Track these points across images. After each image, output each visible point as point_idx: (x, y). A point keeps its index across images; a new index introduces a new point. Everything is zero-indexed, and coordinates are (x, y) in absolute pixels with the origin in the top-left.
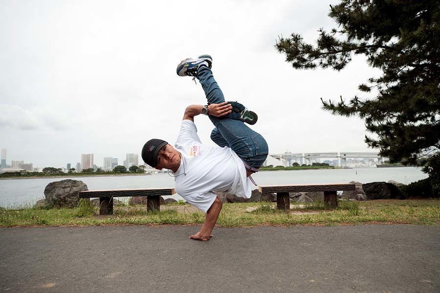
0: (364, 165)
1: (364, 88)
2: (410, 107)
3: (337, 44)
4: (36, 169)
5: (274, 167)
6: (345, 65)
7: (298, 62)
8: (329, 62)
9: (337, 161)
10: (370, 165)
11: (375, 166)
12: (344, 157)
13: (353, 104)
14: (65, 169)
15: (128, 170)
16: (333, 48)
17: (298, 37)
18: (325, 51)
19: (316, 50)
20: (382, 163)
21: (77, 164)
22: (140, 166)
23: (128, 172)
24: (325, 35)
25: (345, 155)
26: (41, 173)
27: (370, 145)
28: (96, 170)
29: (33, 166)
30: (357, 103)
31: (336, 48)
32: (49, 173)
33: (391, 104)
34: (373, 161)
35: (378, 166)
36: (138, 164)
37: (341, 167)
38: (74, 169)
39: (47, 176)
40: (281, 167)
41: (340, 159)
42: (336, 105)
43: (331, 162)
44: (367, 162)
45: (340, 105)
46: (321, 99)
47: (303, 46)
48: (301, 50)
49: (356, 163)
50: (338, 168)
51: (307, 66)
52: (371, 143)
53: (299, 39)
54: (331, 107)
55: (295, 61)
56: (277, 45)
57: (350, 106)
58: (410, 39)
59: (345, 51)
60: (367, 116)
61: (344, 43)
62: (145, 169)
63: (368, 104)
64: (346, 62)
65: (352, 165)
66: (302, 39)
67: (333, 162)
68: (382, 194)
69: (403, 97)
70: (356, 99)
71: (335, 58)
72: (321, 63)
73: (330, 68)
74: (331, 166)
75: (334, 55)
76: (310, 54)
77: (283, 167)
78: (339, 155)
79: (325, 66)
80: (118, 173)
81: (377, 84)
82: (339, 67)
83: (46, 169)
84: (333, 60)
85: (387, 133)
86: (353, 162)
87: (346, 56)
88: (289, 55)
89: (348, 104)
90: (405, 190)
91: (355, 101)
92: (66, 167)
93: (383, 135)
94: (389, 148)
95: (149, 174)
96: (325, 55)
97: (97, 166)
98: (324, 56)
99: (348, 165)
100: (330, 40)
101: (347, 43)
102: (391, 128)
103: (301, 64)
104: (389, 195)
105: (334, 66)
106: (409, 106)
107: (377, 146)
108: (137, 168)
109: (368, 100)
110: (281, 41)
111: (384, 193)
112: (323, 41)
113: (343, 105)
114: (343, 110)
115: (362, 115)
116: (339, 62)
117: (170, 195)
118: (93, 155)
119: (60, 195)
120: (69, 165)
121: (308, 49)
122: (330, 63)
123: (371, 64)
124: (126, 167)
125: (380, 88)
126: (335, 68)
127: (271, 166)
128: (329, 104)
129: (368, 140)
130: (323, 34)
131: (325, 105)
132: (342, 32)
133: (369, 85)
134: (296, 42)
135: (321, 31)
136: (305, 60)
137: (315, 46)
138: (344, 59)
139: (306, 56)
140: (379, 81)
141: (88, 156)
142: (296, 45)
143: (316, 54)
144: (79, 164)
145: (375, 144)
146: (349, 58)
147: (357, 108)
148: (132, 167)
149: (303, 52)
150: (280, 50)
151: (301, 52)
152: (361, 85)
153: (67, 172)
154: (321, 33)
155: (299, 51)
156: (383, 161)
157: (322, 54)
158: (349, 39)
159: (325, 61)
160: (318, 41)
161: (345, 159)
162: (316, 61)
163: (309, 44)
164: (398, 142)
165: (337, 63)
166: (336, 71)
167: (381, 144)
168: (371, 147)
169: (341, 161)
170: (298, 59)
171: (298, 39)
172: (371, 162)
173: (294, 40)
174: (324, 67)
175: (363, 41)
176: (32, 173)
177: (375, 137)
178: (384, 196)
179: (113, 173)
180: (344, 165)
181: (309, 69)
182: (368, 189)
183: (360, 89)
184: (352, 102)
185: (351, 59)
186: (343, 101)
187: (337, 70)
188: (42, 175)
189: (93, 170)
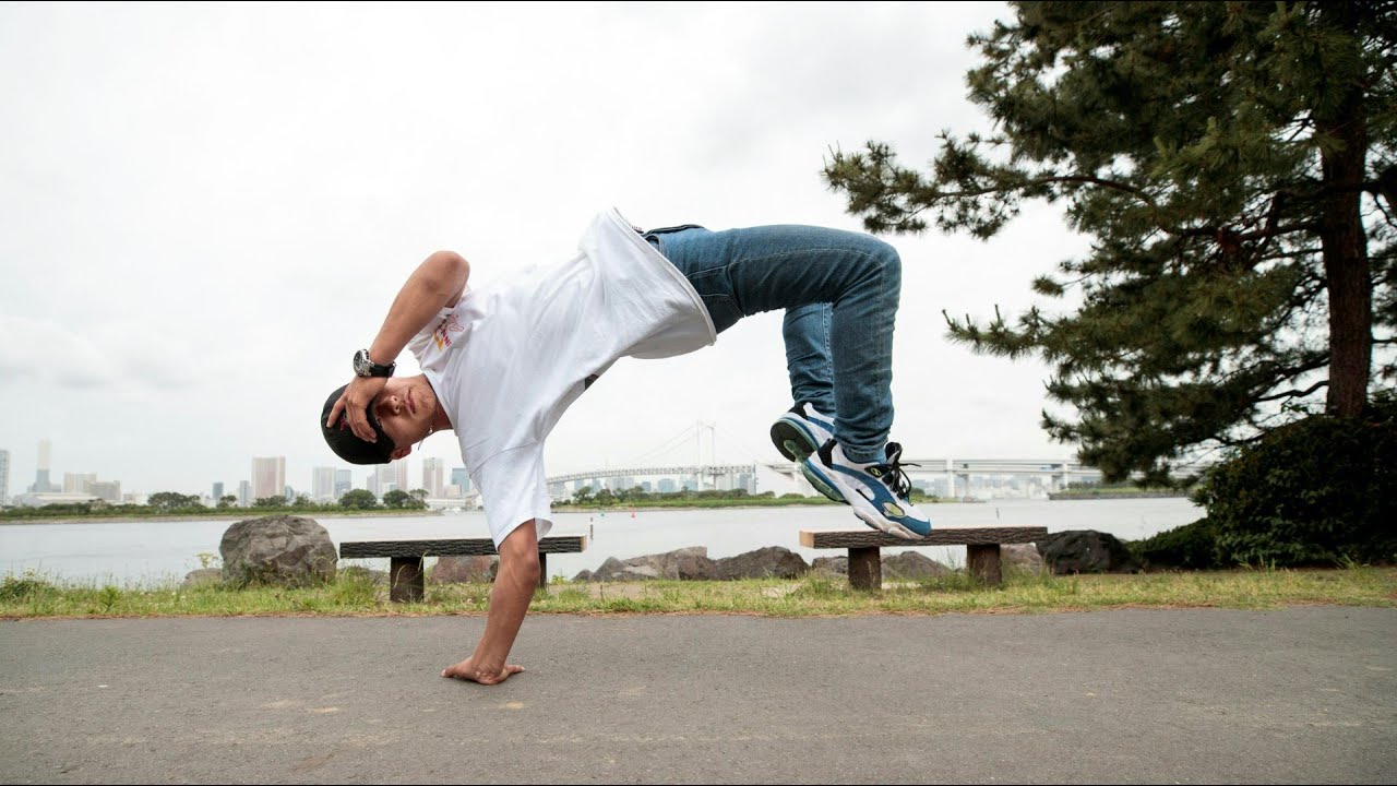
0: (1014, 492)
1: (1046, 286)
2: (1174, 336)
3: (983, 171)
4: (131, 497)
5: (778, 495)
6: (1000, 225)
7: (879, 216)
8: (959, 218)
9: (946, 482)
10: (1031, 493)
11: (1045, 496)
12: (964, 470)
13: (1027, 326)
14: (208, 497)
15: (380, 501)
16: (972, 180)
17: (883, 151)
18: (953, 187)
19: (929, 185)
20: (1062, 487)
21: (241, 482)
22: (414, 491)
23: (380, 508)
24: (956, 148)
25: (966, 466)
26: (145, 506)
27: (1054, 436)
28: (294, 500)
29: (121, 488)
30: (1038, 325)
31: (981, 181)
32: (165, 507)
33: (1122, 327)
34: (1037, 482)
35: (1052, 497)
36: (405, 484)
37: (956, 497)
38: (232, 498)
39: (161, 514)
40: (795, 496)
41: (952, 477)
42: (984, 328)
43: (927, 485)
44: (1022, 485)
45: (994, 328)
46: (944, 312)
47: (897, 174)
48: (889, 183)
49: (995, 486)
50: (947, 500)
51: (902, 228)
52: (1057, 431)
53: (887, 156)
54: (973, 334)
55: (872, 212)
56: (827, 171)
57: (1019, 330)
58: (1182, 165)
59: (1005, 190)
60: (1064, 359)
61: (1002, 170)
62: (426, 501)
63: (1064, 327)
64: (1005, 218)
65: (985, 494)
66: (894, 155)
67: (933, 484)
68: (1088, 561)
69: (1155, 310)
70: (1035, 313)
71: (976, 206)
72: (941, 219)
73: (963, 233)
74: (929, 497)
75: (973, 198)
76: (913, 195)
77: (801, 497)
78: (950, 466)
79: (949, 226)
80: (354, 509)
81: (1081, 277)
82: (985, 231)
83: (156, 498)
84: (971, 212)
85: (1101, 404)
86: (988, 484)
87: (1006, 202)
88: (855, 196)
89: (1014, 326)
90: (1143, 551)
91: (1032, 318)
92: (210, 492)
93: (1088, 408)
94: (1101, 445)
95: (438, 512)
96: (951, 198)
97: (294, 489)
98: (948, 200)
99: (973, 493)
100: (967, 159)
101: (1008, 168)
102: (1113, 391)
103: (888, 221)
104: (1106, 562)
105: (974, 226)
106: (1171, 332)
107: (1072, 439)
108: (405, 496)
109: (1063, 317)
110: (838, 161)
111: (1093, 559)
112: (950, 163)
113: (1001, 330)
114: (1002, 341)
115: (1049, 356)
116: (987, 218)
117: (575, 551)
118: (283, 460)
119: (263, 555)
120: (218, 487)
121: (908, 182)
122: (962, 219)
123: (1074, 224)
124: (374, 493)
125: (1089, 287)
126: (974, 232)
127: (769, 494)
128: (965, 326)
129: (1049, 423)
130: (950, 145)
131: (954, 327)
132: (993, 141)
133: (1059, 278)
134: (878, 164)
135: (944, 137)
136: (897, 211)
137: (928, 176)
138: (998, 209)
139: (901, 201)
140: (1087, 268)
141: (271, 463)
142: (877, 172)
143: (928, 197)
144: (245, 485)
145: (1066, 433)
146: (1014, 208)
147: (1036, 336)
148: (391, 493)
149: (894, 190)
150: (835, 184)
151: (886, 191)
152: (1039, 278)
153: (212, 504)
154: (945, 142)
155: (883, 187)
156: (1066, 483)
157: (944, 195)
158: (1014, 158)
159: (950, 214)
160: (937, 162)
161: (965, 476)
162: (927, 215)
163: (910, 168)
164: (1126, 428)
165: (980, 221)
166: (979, 240)
167: (1083, 434)
168: (1057, 440)
169: (956, 483)
170: (880, 206)
171: (882, 156)
172: (1033, 486)
173: (874, 159)
174: (945, 229)
175: (1047, 164)
176: (119, 507)
177: (1070, 414)
178: (1092, 566)
179: (340, 511)
180: (962, 495)
181: (908, 234)
182: (1050, 549)
183: (1036, 288)
184: (1025, 320)
185: (1017, 211)
186: (1002, 317)
187: (981, 239)
188: (147, 512)
189: (283, 499)
